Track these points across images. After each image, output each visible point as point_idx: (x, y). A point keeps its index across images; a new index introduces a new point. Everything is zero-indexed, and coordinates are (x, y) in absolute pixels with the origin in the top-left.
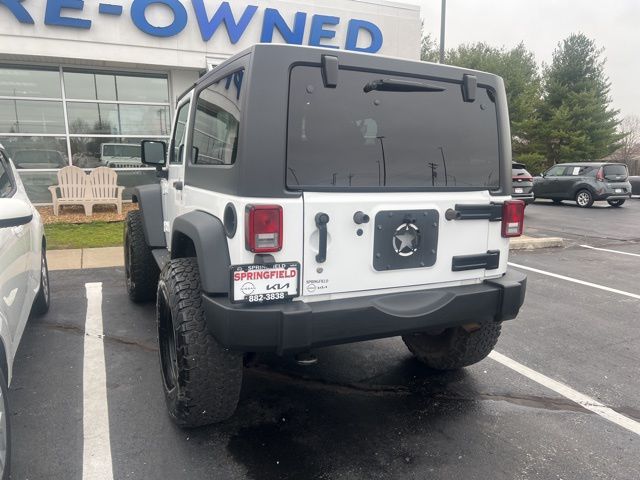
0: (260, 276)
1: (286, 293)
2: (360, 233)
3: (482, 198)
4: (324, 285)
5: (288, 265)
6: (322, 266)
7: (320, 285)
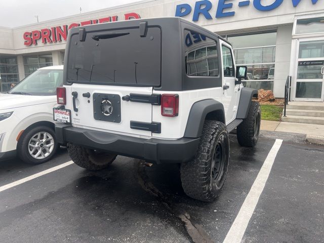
0: (61, 113)
1: (67, 121)
2: (89, 102)
3: (147, 91)
4: (78, 121)
5: (67, 110)
6: (77, 113)
7: (77, 121)
